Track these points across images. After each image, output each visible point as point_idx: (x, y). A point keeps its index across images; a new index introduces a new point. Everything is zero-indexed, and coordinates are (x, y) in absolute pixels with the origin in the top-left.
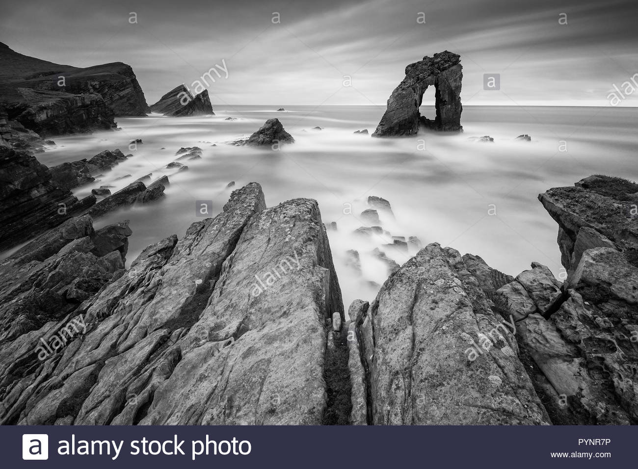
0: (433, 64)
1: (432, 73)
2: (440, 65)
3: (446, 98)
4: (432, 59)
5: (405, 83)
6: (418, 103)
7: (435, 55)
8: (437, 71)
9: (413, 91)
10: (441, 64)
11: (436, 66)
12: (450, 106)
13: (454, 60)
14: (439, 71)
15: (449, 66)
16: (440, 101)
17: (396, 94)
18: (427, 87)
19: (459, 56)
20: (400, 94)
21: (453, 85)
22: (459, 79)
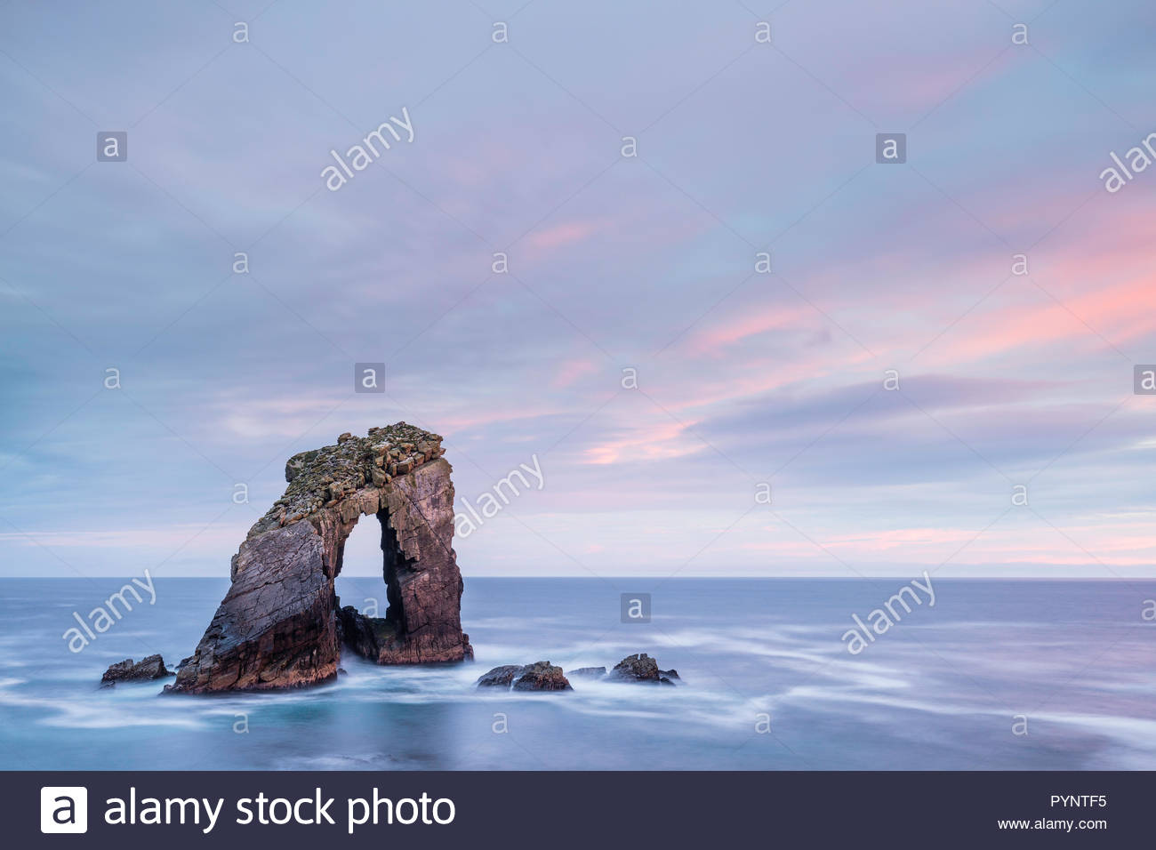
0: (369, 456)
1: (369, 480)
2: (389, 458)
3: (414, 550)
4: (363, 441)
5: (286, 505)
6: (331, 565)
7: (371, 432)
8: (380, 475)
9: (313, 530)
10: (393, 457)
11: (379, 460)
12: (426, 576)
13: (426, 447)
14: (389, 476)
15: (416, 464)
16: (396, 562)
17: (260, 538)
18: (355, 520)
19: (440, 439)
20: (273, 538)
21: (431, 516)
22: (444, 499)
